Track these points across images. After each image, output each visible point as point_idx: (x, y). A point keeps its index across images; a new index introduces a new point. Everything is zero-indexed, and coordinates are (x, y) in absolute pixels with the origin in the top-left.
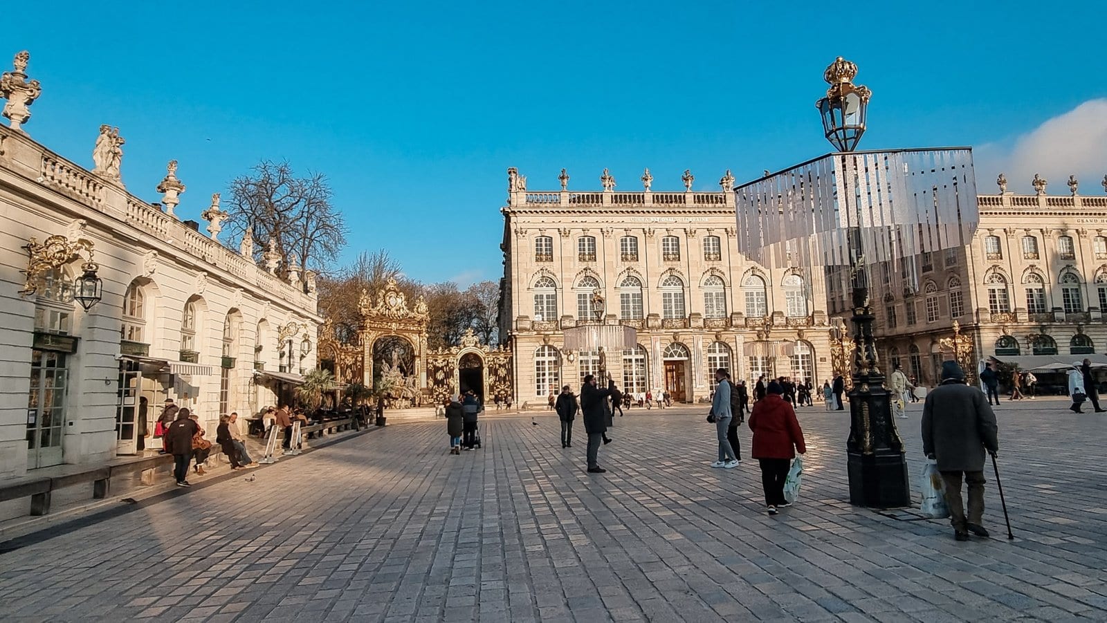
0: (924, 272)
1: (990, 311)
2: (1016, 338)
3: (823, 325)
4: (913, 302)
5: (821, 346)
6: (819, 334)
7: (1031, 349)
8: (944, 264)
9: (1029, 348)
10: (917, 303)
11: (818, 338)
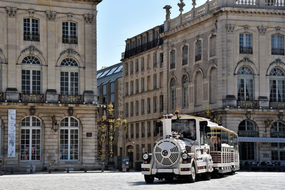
0: (196, 61)
1: (237, 98)
2: (257, 123)
3: (91, 103)
4: (188, 87)
5: (88, 122)
6: (88, 112)
7: (268, 133)
8: (209, 56)
9: (266, 131)
10: (190, 88)
11: (86, 116)
